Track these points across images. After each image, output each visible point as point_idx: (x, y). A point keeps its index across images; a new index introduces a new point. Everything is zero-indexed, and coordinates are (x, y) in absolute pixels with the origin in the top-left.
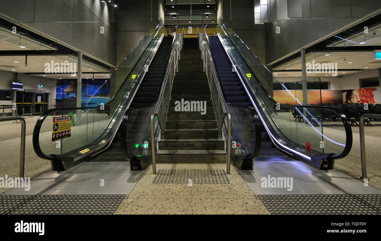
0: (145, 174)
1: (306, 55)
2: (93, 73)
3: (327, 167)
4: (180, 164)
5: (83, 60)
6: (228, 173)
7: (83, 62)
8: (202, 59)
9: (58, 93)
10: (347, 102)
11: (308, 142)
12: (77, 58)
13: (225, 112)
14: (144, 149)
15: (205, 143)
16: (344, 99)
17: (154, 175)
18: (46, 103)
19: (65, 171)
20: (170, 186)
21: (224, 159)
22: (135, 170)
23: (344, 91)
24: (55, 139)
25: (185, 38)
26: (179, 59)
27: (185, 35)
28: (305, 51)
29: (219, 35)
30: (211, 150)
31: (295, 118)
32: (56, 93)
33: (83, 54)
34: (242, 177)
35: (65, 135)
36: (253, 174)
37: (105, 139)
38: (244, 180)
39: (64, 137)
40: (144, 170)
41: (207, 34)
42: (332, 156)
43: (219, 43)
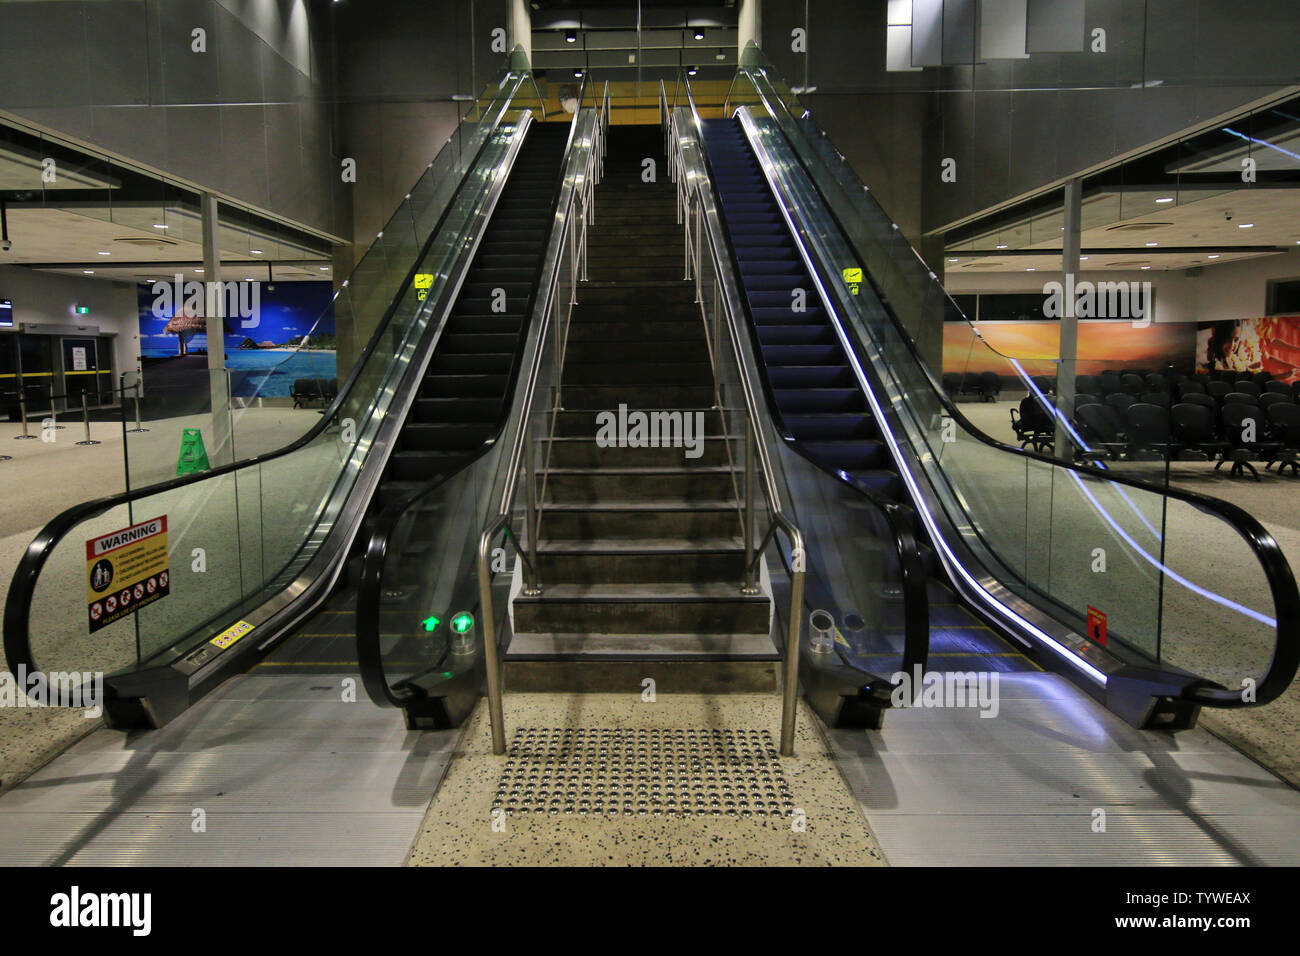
0: (462, 755)
1: (1084, 201)
2: (270, 263)
3: (1172, 719)
4: (599, 697)
5: (221, 222)
6: (787, 750)
7: (221, 228)
8: (679, 221)
9: (146, 336)
10: (1211, 365)
11: (1096, 610)
12: (199, 216)
13: (780, 510)
14: (460, 636)
15: (694, 607)
16: (1202, 356)
17: (497, 757)
18: (108, 372)
19: (156, 732)
20: (562, 827)
21: (768, 678)
22: (426, 728)
23: (1203, 326)
24: (105, 621)
25: (611, 126)
26: (592, 223)
27: (612, 107)
28: (1080, 188)
29: (742, 113)
30: (719, 634)
31: (1022, 442)
32: (139, 335)
33: (219, 203)
34: (841, 773)
35: (146, 594)
36: (881, 753)
37: (305, 577)
38: (852, 793)
39: (143, 602)
40: (457, 727)
41: (696, 106)
42: (1203, 693)
43: (743, 145)
